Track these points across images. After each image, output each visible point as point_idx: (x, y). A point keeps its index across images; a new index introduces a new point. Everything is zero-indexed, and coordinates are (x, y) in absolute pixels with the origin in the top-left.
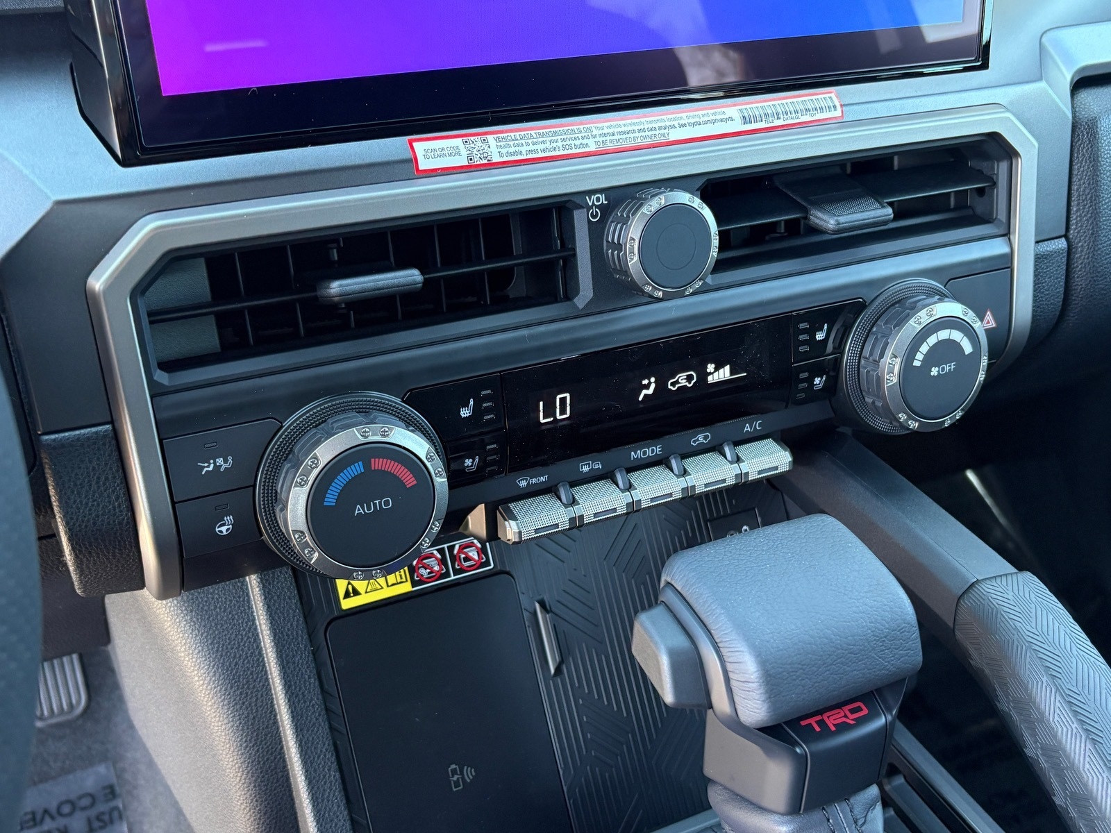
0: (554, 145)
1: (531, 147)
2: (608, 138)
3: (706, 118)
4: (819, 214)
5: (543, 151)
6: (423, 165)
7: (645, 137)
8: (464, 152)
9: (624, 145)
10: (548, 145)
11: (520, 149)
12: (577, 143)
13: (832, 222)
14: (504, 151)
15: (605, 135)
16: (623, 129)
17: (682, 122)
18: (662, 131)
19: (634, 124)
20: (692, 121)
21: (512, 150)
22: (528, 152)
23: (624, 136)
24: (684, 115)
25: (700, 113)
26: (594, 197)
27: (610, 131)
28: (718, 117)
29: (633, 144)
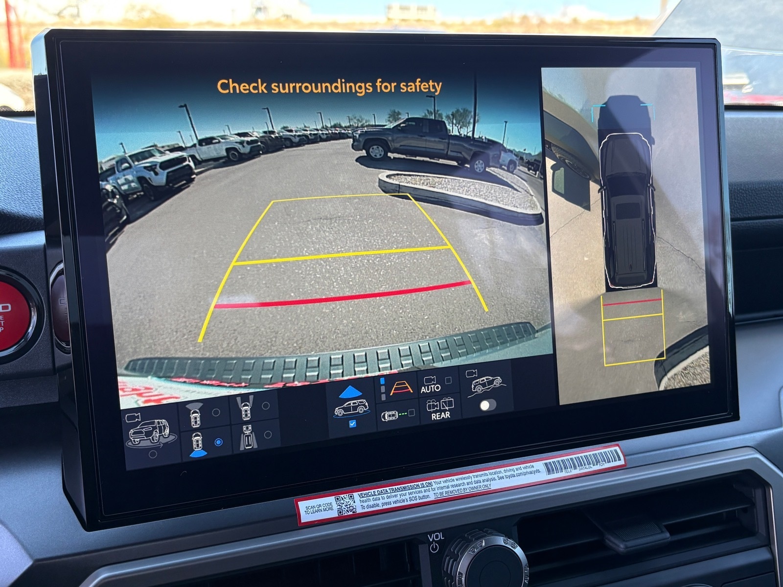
0: (403, 498)
1: (386, 500)
2: (444, 490)
3: (519, 471)
4: (612, 539)
5: (395, 502)
6: (305, 518)
7: (472, 488)
8: (335, 507)
9: (456, 494)
10: (398, 498)
11: (377, 502)
12: (421, 495)
13: (622, 546)
14: (365, 504)
15: (442, 488)
16: (456, 482)
17: (500, 475)
18: (486, 483)
19: (464, 478)
20: (508, 474)
21: (371, 503)
22: (383, 504)
23: (456, 488)
24: (502, 470)
25: (514, 467)
26: (434, 535)
27: (446, 484)
28: (529, 470)
29: (463, 493)
